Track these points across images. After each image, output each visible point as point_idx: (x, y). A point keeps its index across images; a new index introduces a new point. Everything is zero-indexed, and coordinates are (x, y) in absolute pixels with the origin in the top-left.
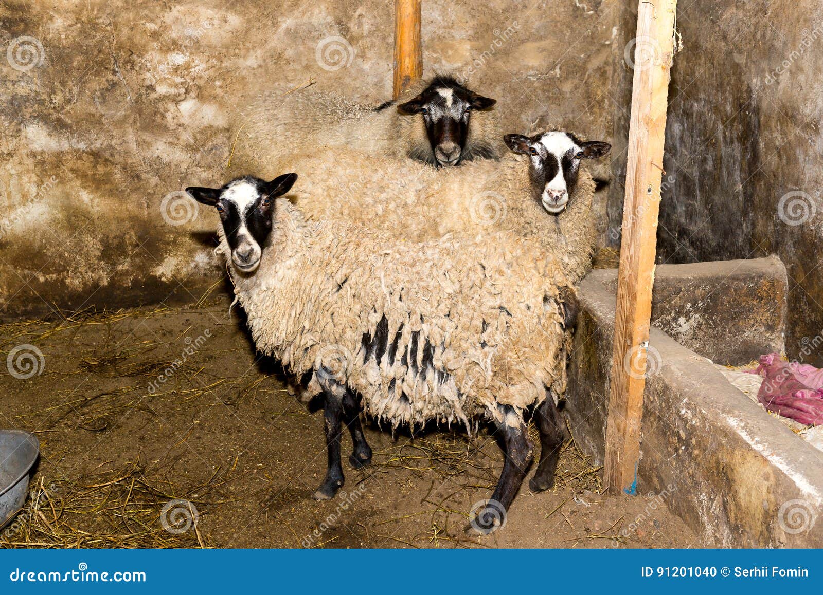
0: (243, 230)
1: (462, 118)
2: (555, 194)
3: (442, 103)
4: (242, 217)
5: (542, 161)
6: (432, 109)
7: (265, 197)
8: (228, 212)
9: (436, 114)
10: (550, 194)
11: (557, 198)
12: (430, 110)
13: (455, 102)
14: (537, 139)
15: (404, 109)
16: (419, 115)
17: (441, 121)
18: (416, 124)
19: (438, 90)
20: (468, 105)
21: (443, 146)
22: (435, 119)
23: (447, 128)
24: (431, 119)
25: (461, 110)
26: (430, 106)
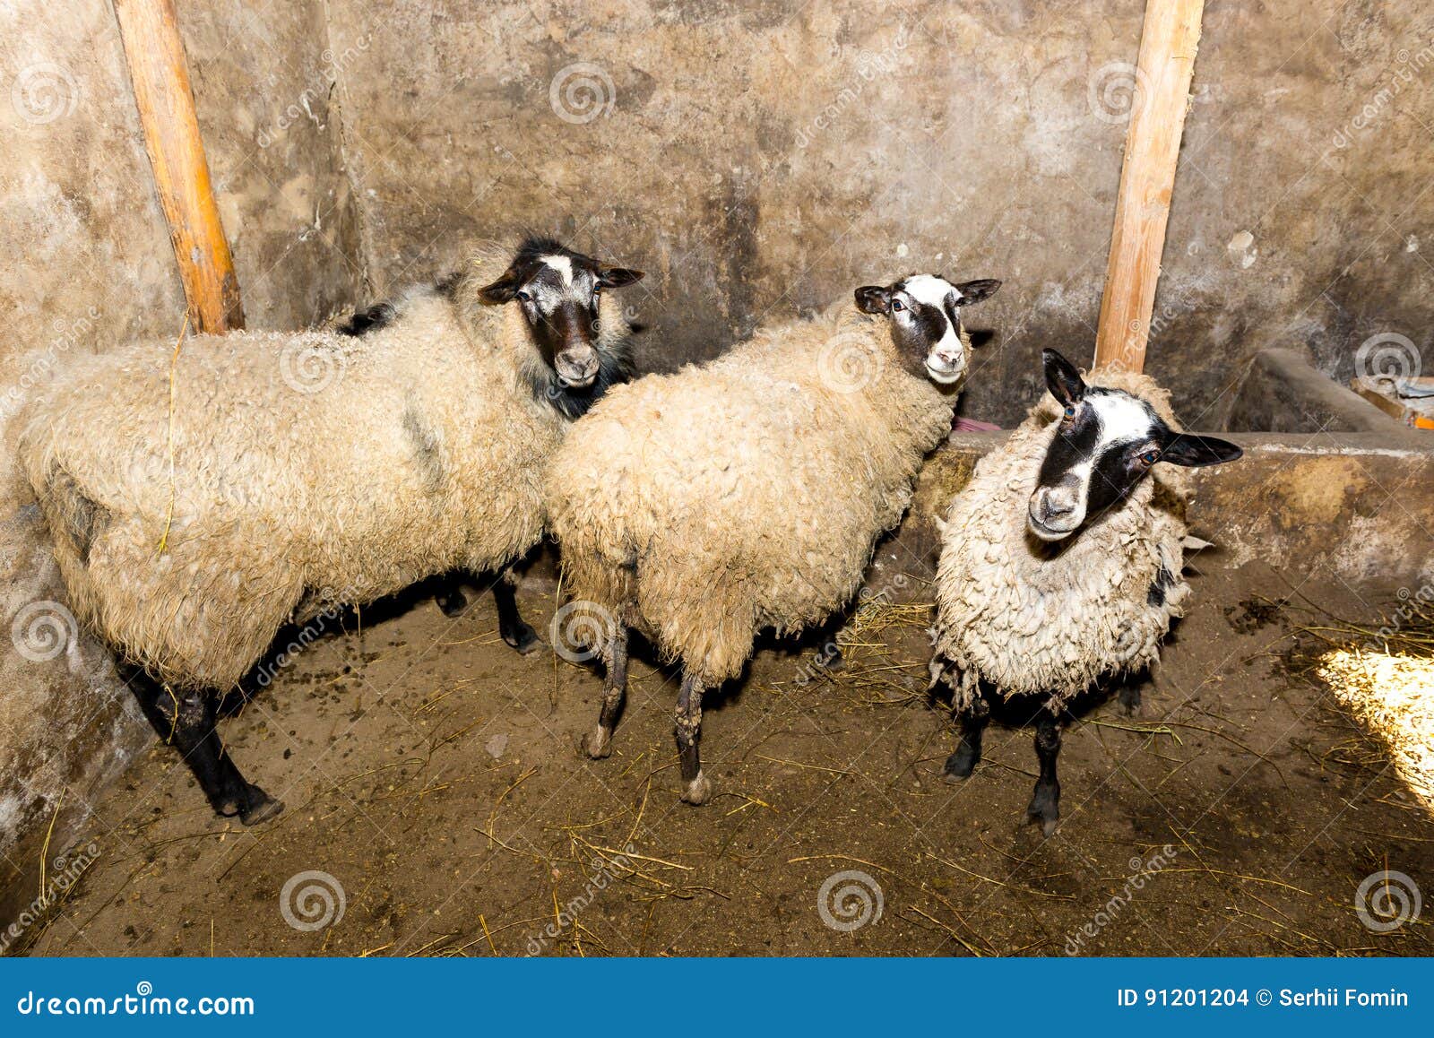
0: (1083, 470)
1: (592, 303)
2: (951, 357)
3: (554, 280)
4: (1098, 451)
5: (913, 317)
6: (540, 292)
7: (1152, 447)
8: (1080, 429)
9: (549, 301)
10: (943, 357)
11: (954, 362)
12: (536, 295)
13: (576, 276)
14: (899, 286)
15: (488, 295)
16: (513, 305)
17: (559, 311)
18: (509, 320)
19: (543, 260)
20: (596, 280)
21: (571, 352)
22: (548, 308)
23: (573, 322)
24: (539, 310)
25: (588, 290)
26: (535, 287)
